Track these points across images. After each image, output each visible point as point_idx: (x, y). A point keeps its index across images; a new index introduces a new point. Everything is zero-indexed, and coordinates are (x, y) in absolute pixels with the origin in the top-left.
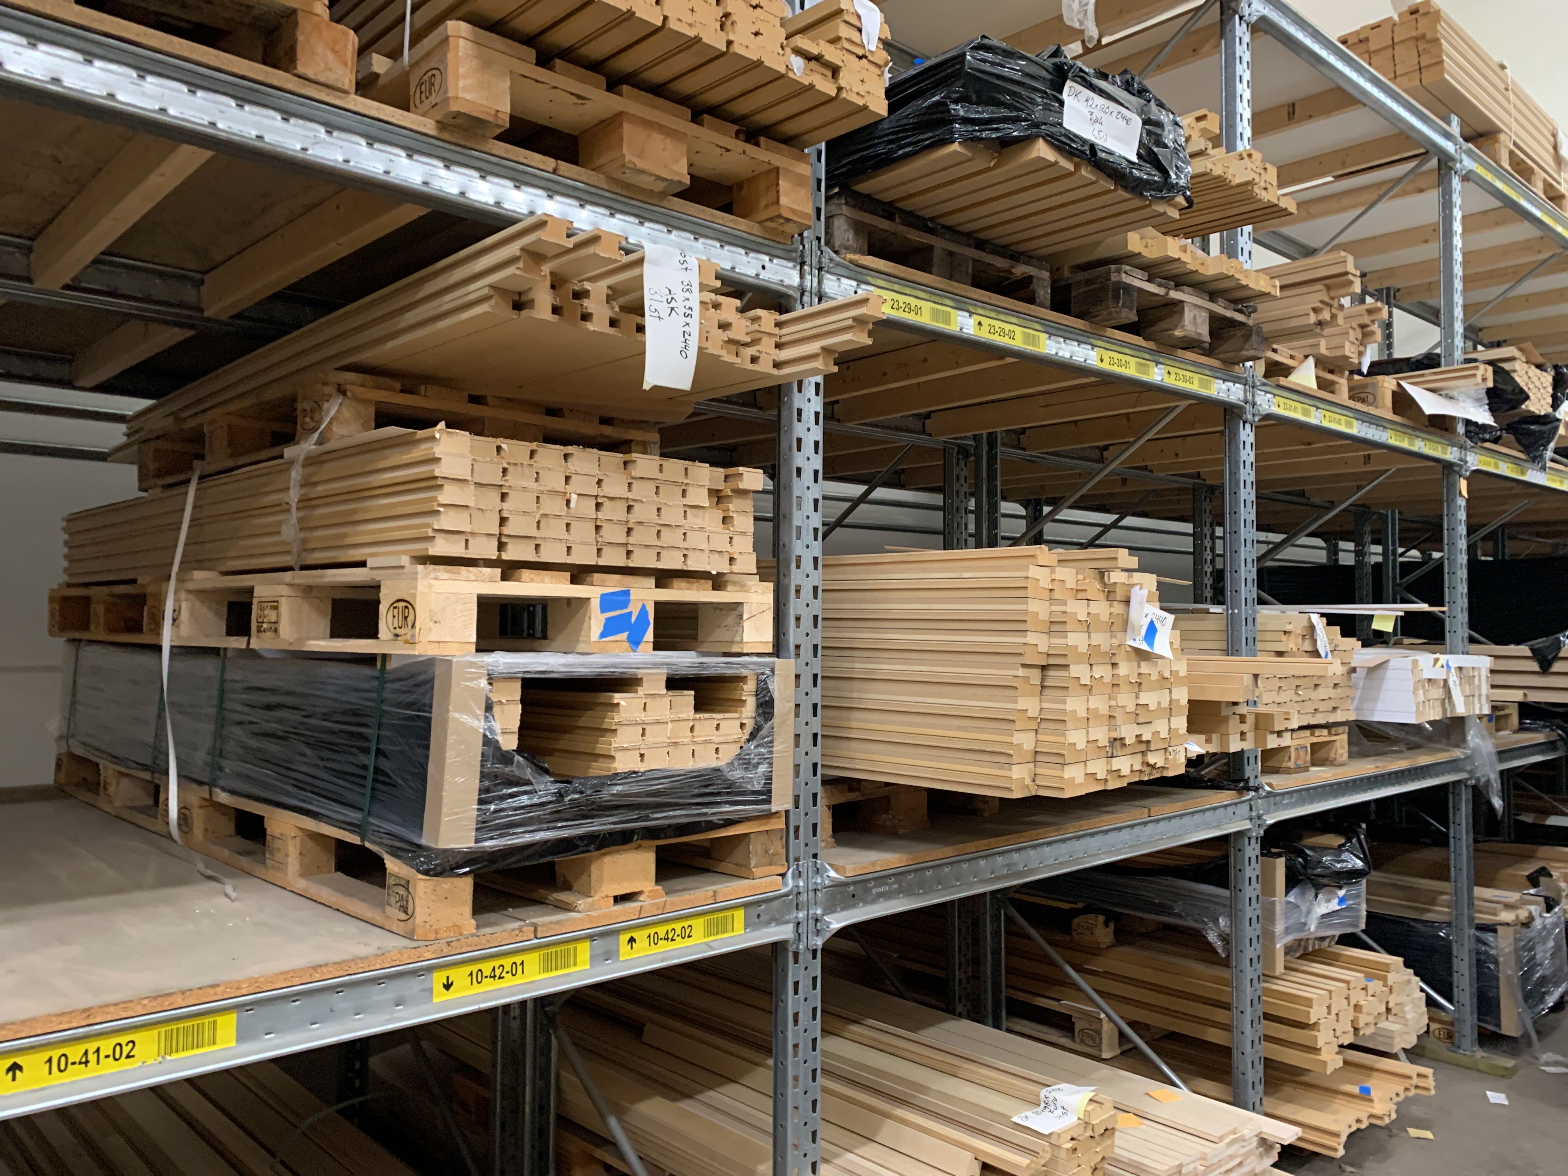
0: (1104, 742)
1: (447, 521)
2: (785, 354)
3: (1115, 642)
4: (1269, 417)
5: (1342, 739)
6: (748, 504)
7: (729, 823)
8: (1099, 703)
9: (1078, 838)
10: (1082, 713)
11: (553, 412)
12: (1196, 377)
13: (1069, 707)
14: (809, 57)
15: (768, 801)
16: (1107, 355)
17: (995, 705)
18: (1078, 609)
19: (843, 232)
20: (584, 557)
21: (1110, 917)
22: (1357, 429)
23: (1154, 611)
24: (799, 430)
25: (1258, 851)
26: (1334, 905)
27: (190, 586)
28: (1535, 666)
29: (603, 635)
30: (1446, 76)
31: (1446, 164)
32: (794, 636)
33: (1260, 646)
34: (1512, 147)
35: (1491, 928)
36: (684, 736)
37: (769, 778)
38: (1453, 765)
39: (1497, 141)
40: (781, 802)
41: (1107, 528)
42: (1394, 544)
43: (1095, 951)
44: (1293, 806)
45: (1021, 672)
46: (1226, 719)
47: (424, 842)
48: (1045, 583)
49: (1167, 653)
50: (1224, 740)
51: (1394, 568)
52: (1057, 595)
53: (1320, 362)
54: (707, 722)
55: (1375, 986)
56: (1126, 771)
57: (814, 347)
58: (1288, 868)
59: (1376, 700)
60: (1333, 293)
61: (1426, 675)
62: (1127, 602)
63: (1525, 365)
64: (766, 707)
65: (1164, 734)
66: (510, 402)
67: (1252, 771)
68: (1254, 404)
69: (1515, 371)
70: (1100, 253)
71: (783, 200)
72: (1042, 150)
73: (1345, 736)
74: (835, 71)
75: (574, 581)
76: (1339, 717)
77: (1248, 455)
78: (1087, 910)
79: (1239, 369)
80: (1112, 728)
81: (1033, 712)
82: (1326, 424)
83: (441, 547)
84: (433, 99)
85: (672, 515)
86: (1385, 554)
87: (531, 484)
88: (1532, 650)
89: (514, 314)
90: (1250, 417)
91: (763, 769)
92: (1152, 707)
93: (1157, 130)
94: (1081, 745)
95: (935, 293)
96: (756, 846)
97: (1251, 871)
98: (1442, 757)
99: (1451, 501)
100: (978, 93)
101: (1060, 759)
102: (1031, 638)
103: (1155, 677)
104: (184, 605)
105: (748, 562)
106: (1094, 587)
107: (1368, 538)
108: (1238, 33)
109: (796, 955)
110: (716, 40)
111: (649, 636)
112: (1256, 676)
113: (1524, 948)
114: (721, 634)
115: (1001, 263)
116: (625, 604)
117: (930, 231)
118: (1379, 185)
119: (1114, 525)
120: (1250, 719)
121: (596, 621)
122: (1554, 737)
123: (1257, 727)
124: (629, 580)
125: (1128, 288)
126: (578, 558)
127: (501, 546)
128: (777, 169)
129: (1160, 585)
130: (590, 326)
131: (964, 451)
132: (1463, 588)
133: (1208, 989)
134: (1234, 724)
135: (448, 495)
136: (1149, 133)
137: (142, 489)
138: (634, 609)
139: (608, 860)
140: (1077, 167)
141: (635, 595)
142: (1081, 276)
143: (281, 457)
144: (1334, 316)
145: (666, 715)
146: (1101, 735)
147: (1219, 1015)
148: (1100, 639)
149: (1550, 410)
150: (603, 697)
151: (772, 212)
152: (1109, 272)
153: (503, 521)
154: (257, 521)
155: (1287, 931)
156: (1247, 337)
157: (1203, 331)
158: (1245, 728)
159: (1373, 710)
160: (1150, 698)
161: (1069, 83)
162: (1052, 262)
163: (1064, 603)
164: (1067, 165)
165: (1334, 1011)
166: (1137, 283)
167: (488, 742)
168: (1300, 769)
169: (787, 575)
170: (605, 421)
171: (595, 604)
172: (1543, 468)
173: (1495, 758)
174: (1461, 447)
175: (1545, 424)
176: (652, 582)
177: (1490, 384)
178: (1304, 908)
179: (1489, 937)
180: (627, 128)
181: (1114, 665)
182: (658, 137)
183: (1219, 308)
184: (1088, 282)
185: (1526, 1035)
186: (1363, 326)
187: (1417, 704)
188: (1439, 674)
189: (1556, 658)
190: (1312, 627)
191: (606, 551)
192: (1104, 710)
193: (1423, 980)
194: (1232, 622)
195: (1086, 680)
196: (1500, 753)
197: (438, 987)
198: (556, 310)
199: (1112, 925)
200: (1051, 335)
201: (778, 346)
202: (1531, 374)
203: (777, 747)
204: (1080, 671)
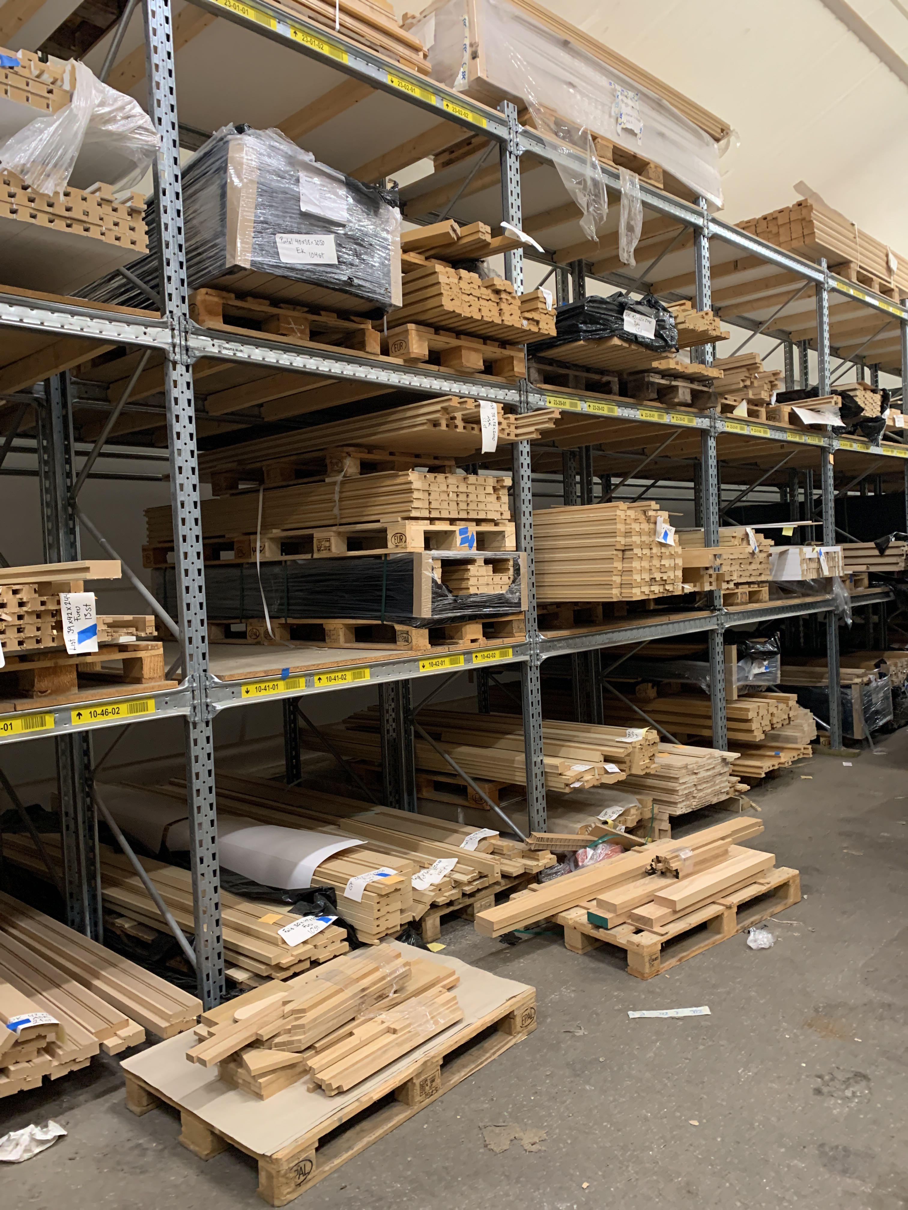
0: (648, 579)
1: (416, 504)
2: (519, 431)
3: (651, 539)
4: (722, 433)
5: (765, 590)
6: (506, 491)
7: (507, 615)
8: (645, 564)
9: (638, 628)
10: (639, 568)
11: (417, 456)
12: (686, 417)
13: (634, 565)
14: (528, 319)
15: (520, 607)
16: (644, 412)
17: (605, 566)
18: (636, 527)
19: (535, 375)
20: (454, 515)
21: (656, 684)
22: (769, 434)
23: (667, 527)
24: (522, 460)
25: (722, 640)
26: (763, 670)
27: (270, 536)
28: (876, 552)
29: (461, 544)
30: (817, 240)
31: (819, 286)
32: (523, 543)
33: (720, 544)
34: (859, 269)
35: (849, 687)
36: (491, 582)
37: (520, 599)
38: (826, 602)
39: (849, 268)
40: (524, 607)
41: (648, 487)
42: (810, 489)
43: (648, 701)
44: (739, 619)
45: (615, 552)
46: (702, 576)
47: (414, 616)
48: (623, 517)
49: (672, 543)
50: (702, 585)
51: (811, 503)
52: (628, 522)
53: (750, 402)
54: (497, 577)
55: (782, 706)
56: (657, 591)
57: (532, 429)
58: (738, 650)
59: (783, 570)
60: (751, 372)
61: (808, 556)
62: (655, 523)
63: (863, 392)
64: (517, 571)
65: (672, 577)
66: (403, 454)
67: (719, 602)
68: (715, 427)
69: (856, 396)
70: (640, 368)
71: (516, 369)
72: (616, 341)
73: (767, 588)
74: (538, 322)
75: (451, 524)
76: (763, 578)
77: (712, 453)
78: (644, 681)
79: (707, 412)
80: (650, 574)
81: (620, 568)
82: (753, 433)
83: (414, 514)
84: (402, 351)
85: (482, 498)
86: (805, 494)
87: (437, 489)
88: (876, 544)
89: (433, 429)
90: (713, 434)
91: (518, 594)
92: (667, 566)
93: (663, 323)
94: (639, 580)
95: (570, 395)
96: (515, 625)
97: (719, 649)
98: (819, 599)
99: (825, 466)
100: (590, 320)
101: (630, 585)
102: (618, 539)
103: (668, 554)
104: (267, 544)
105: (507, 515)
106: (642, 518)
107: (796, 486)
108: (703, 244)
109: (531, 667)
110: (498, 321)
111: (475, 544)
112: (715, 555)
113: (865, 695)
114: (496, 544)
115: (597, 377)
116: (467, 532)
117: (568, 368)
118: (788, 292)
119: (653, 486)
120: (714, 576)
121: (458, 539)
122: (886, 589)
123: (717, 580)
124: (468, 523)
125: (653, 383)
126: (453, 516)
127: (430, 512)
128: (512, 357)
129: (670, 516)
130: (458, 430)
131: (573, 453)
132: (831, 512)
133: (703, 711)
134: (706, 578)
135: (416, 495)
136: (659, 325)
137: (213, 495)
138: (470, 534)
139: (468, 626)
140: (630, 345)
141: (470, 529)
142: (631, 378)
143: (324, 481)
144: (752, 383)
145: (485, 574)
146: (647, 577)
147: (707, 722)
148: (644, 538)
149: (879, 414)
150: (463, 567)
151: (511, 374)
152: (644, 377)
153: (430, 503)
154: (304, 508)
155: (739, 680)
156: (710, 397)
157: (688, 398)
158: (712, 580)
159: (782, 575)
160: (666, 562)
161: (626, 311)
162: (619, 374)
163: (630, 524)
164: (626, 345)
165: (760, 715)
166: (657, 381)
167: (434, 581)
168: (742, 604)
169: (520, 519)
170: (436, 458)
171: (458, 533)
172: (877, 445)
173: (849, 600)
174: (829, 438)
175: (876, 422)
176: (474, 524)
177: (840, 405)
178: (747, 669)
179: (848, 691)
180: (464, 352)
181: (651, 549)
182: (473, 353)
183: (695, 386)
184: (635, 380)
185: (866, 739)
186: (771, 382)
187: (803, 571)
188: (814, 555)
189: (888, 547)
190: (747, 535)
191: (461, 512)
192: (647, 567)
193: (814, 715)
194: (707, 533)
195: (640, 555)
196: (852, 597)
197: (421, 667)
198: (447, 426)
199: (655, 688)
200: (619, 407)
201: (516, 428)
202: (866, 396)
203: (522, 586)
204: (637, 551)
